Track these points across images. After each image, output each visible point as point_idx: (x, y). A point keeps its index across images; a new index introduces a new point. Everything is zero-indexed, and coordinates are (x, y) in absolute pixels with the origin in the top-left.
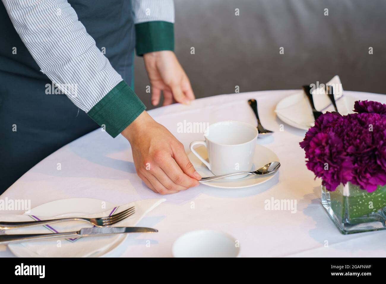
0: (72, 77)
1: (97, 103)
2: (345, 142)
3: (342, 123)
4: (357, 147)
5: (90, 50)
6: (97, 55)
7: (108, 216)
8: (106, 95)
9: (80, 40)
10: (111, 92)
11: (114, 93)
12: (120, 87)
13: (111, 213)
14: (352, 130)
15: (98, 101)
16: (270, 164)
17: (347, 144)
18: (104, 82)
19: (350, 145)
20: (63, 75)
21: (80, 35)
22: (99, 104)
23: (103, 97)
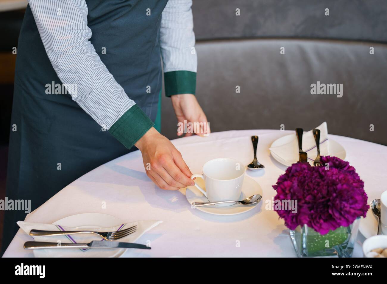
0: (95, 104)
1: (114, 123)
2: (305, 191)
3: (306, 174)
4: (315, 197)
5: (107, 83)
6: (113, 87)
7: (116, 231)
8: (122, 117)
9: (100, 76)
10: (125, 114)
11: (128, 115)
12: (132, 110)
13: (119, 229)
14: (311, 182)
15: (116, 121)
16: (253, 196)
17: (307, 193)
18: (119, 107)
19: (309, 195)
20: (87, 103)
21: (100, 72)
22: (116, 124)
23: (119, 118)
